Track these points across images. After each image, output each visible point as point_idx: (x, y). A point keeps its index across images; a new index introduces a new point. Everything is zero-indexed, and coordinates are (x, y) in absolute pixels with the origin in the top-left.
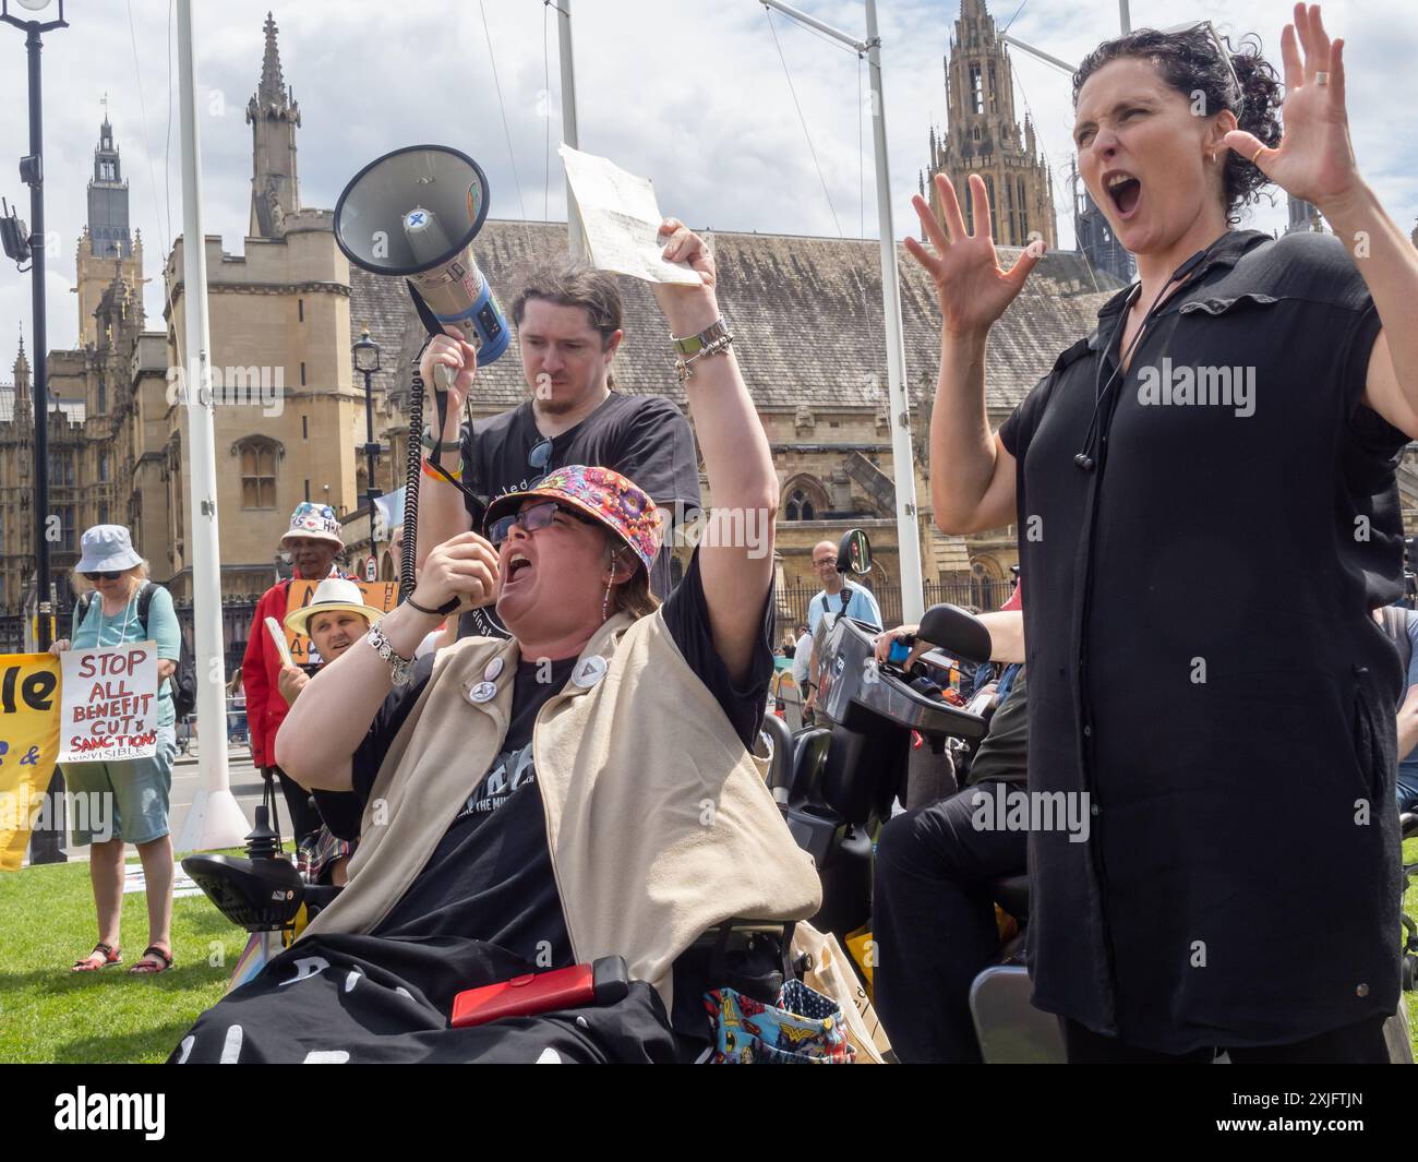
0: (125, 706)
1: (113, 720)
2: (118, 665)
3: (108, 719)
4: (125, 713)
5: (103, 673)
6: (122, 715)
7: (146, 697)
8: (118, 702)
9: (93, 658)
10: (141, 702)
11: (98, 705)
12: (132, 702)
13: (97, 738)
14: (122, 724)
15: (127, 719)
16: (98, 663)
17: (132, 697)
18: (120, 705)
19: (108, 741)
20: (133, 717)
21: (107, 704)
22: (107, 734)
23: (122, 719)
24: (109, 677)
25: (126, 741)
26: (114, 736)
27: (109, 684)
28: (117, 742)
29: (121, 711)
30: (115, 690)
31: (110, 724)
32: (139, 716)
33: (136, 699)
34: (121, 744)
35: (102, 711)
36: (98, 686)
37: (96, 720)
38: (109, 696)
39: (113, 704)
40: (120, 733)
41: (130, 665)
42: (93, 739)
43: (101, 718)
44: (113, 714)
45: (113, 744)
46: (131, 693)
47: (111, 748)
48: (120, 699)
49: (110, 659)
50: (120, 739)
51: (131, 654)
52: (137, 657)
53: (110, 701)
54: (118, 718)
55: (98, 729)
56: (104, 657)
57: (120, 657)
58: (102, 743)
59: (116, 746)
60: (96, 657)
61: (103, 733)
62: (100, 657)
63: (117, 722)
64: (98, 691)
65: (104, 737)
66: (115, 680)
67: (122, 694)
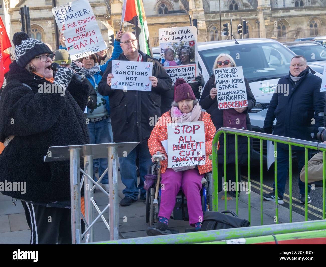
0: (193, 146)
1: (188, 150)
2: (189, 130)
3: (186, 150)
4: (192, 148)
5: (183, 133)
6: (191, 149)
7: (200, 143)
8: (190, 144)
9: (179, 126)
10: (199, 145)
11: (182, 145)
12: (195, 144)
13: (182, 157)
14: (191, 152)
15: (193, 151)
16: (181, 129)
17: (195, 143)
18: (190, 145)
19: (186, 159)
20: (195, 150)
21: (185, 145)
22: (186, 156)
23: (191, 150)
24: (185, 134)
25: (193, 159)
26: (188, 157)
27: (185, 137)
28: (190, 159)
29: (191, 147)
30: (188, 140)
31: (187, 152)
32: (198, 150)
33: (197, 144)
34: (191, 160)
35: (183, 147)
36: (181, 137)
37: (181, 150)
38: (186, 142)
39: (188, 145)
40: (191, 156)
41: (193, 130)
42: (180, 157)
43: (183, 150)
44: (188, 149)
45: (188, 160)
46: (195, 141)
47: (188, 162)
48: (190, 143)
49: (185, 127)
50: (191, 158)
51: (194, 126)
52: (196, 127)
53: (186, 143)
54: (190, 150)
55: (182, 154)
56: (183, 127)
57: (190, 127)
58: (184, 159)
59: (190, 161)
60: (180, 126)
61: (184, 155)
62: (182, 126)
63: (189, 152)
64: (181, 139)
65: (185, 157)
66: (188, 136)
67: (191, 141)
